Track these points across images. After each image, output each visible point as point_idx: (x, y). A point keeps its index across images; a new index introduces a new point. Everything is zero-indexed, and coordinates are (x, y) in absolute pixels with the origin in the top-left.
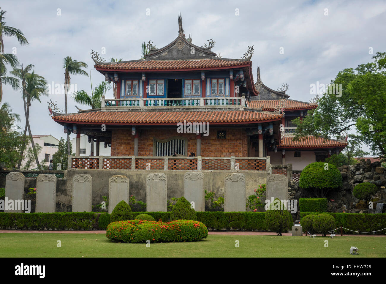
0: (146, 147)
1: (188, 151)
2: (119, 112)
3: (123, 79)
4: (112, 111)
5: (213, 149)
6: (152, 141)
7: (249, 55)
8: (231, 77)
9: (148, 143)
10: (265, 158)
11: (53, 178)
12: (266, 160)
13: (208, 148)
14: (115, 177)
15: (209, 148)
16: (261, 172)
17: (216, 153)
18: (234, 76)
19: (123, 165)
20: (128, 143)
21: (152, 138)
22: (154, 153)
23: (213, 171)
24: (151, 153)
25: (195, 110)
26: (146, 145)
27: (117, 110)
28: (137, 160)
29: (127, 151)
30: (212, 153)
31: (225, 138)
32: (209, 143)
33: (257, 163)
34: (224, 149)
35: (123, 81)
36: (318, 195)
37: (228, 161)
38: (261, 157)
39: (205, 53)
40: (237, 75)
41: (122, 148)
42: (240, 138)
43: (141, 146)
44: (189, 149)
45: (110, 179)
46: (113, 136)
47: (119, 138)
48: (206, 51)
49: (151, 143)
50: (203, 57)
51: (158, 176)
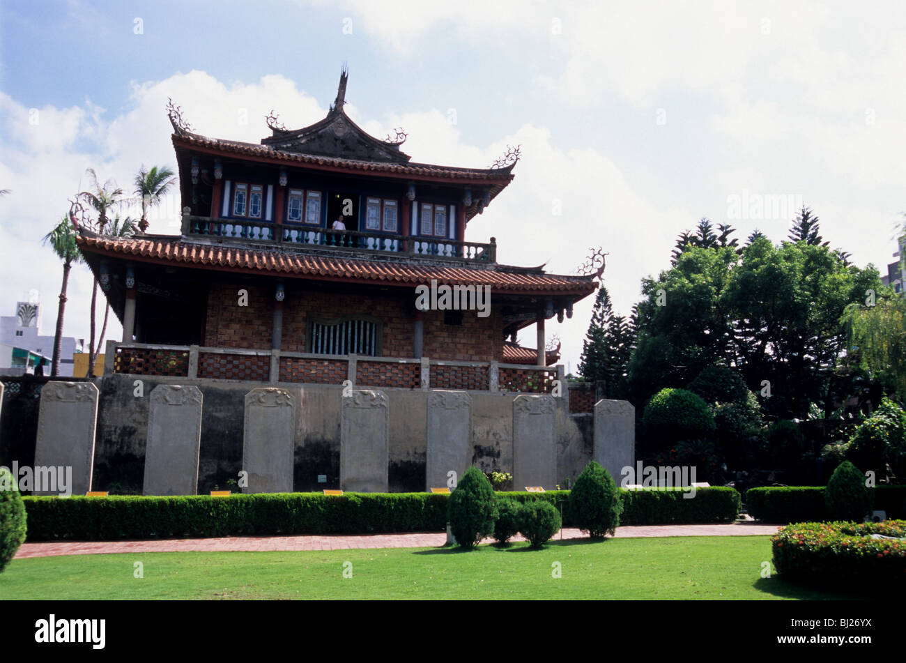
0: (289, 334)
1: (384, 347)
2: (227, 248)
3: (229, 179)
4: (208, 244)
5: (436, 344)
6: (303, 320)
7: (510, 162)
8: (469, 202)
9: (294, 325)
11: (90, 392)
13: (426, 344)
14: (261, 393)
15: (429, 344)
19: (248, 371)
20: (247, 322)
21: (303, 314)
22: (308, 348)
24: (301, 347)
25: (397, 261)
26: (290, 328)
27: (220, 245)
28: (283, 360)
31: (460, 324)
34: (459, 346)
35: (228, 184)
37: (484, 371)
38: (543, 364)
41: (232, 331)
44: (386, 342)
46: (210, 302)
47: (225, 309)
48: (392, 149)
49: (302, 324)
51: (368, 398)
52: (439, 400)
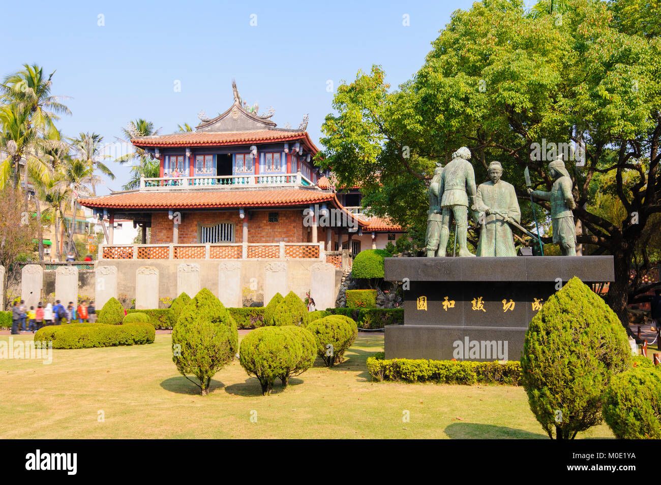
0: (189, 233)
1: (236, 237)
2: (160, 193)
3: (167, 155)
4: (152, 192)
5: (264, 234)
6: (196, 225)
7: (305, 125)
8: (287, 150)
9: (191, 229)
10: (318, 244)
11: (74, 271)
12: (319, 246)
13: (258, 234)
14: (142, 269)
15: (261, 233)
16: (313, 259)
17: (268, 239)
18: (290, 149)
19: (160, 254)
20: (169, 229)
21: (196, 223)
22: (198, 239)
23: (260, 259)
24: (195, 240)
25: (245, 190)
26: (190, 230)
27: (157, 191)
28: (176, 248)
29: (168, 237)
30: (264, 239)
31: (277, 221)
32: (259, 228)
33: (310, 249)
34: (276, 233)
35: (167, 157)
36: (372, 286)
37: (277, 248)
38: (315, 242)
39: (265, 123)
40: (293, 148)
41: (163, 234)
42: (294, 221)
43: (184, 232)
44: (237, 234)
45: (137, 270)
46: (152, 221)
47: (159, 223)
48: (264, 121)
49: (195, 228)
50: (261, 128)
51: (190, 267)
52: (225, 266)
